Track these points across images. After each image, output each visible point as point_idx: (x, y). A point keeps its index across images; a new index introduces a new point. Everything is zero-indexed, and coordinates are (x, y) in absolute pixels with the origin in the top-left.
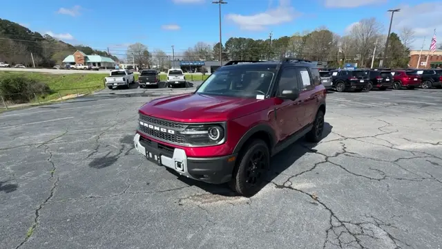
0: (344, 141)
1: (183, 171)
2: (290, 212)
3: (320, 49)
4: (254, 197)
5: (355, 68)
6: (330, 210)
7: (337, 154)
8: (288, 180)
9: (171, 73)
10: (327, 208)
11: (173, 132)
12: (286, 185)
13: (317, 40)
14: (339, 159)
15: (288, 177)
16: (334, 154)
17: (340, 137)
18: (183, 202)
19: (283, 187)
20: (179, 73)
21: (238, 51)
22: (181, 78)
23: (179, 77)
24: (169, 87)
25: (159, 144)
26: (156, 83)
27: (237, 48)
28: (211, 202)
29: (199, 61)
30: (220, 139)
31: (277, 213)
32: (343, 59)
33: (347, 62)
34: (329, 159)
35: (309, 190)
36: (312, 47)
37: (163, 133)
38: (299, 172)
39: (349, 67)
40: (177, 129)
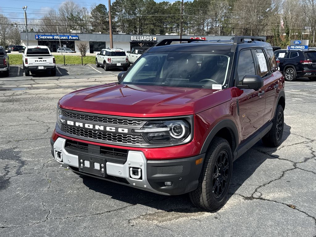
0: (310, 144)
1: (141, 178)
2: (270, 223)
3: (255, 18)
4: (221, 211)
5: (306, 47)
6: (314, 218)
7: (306, 160)
8: (256, 191)
9: (31, 53)
10: (309, 216)
11: (126, 131)
12: (255, 196)
13: (249, 5)
14: (310, 164)
15: (254, 187)
16: (302, 159)
17: (304, 140)
18: (134, 222)
19: (251, 198)
20: (44, 53)
21: (131, 18)
22: (48, 61)
23: (45, 58)
24: (27, 75)
25: (102, 147)
26: (5, 69)
27: (129, 14)
28: (170, 220)
29: (70, 33)
30: (185, 137)
31: (254, 224)
32: (288, 33)
33: (293, 37)
34: (298, 165)
35: (284, 199)
36: (243, 14)
37: (110, 133)
38: (266, 181)
39: (297, 45)
40: (132, 126)
